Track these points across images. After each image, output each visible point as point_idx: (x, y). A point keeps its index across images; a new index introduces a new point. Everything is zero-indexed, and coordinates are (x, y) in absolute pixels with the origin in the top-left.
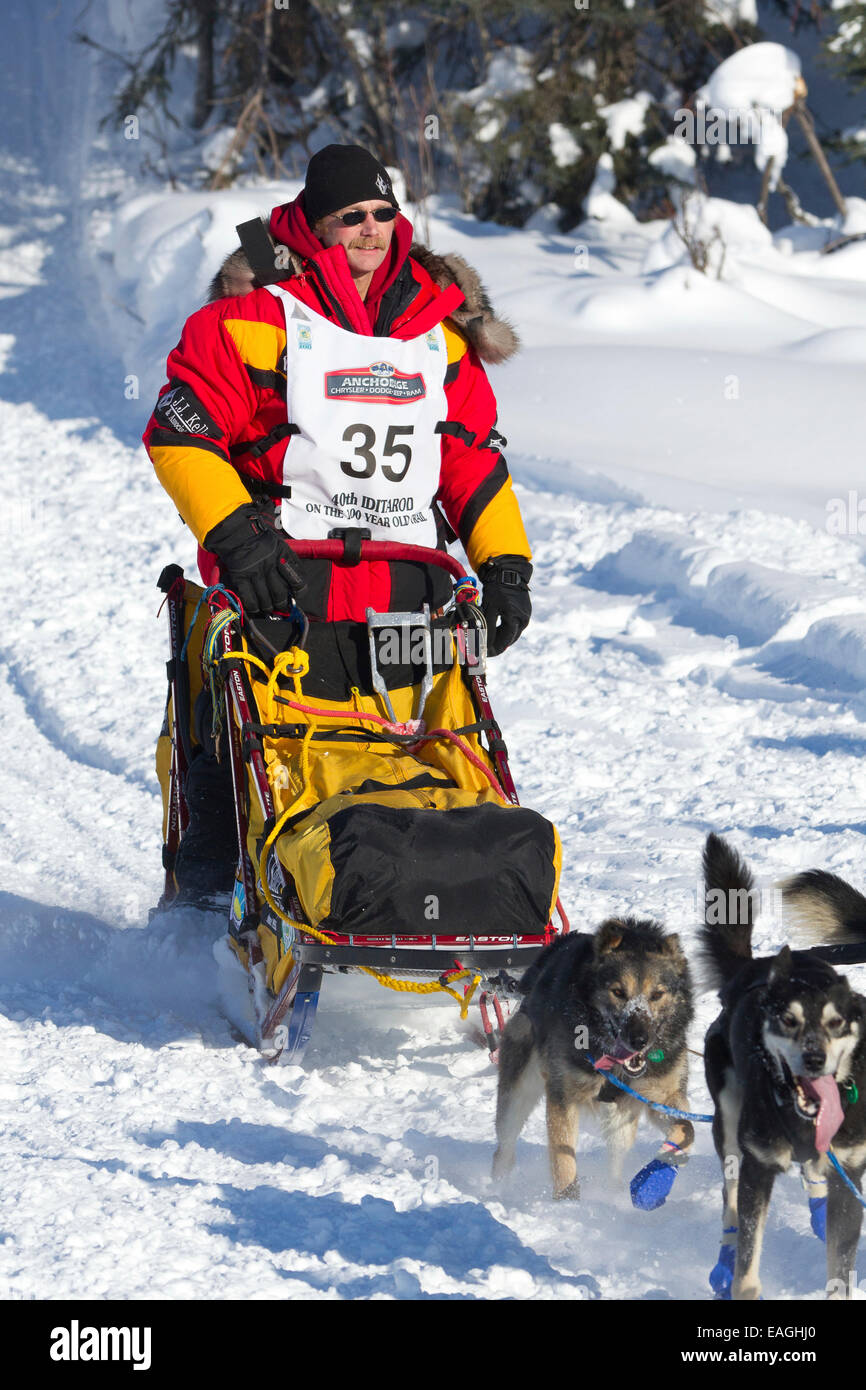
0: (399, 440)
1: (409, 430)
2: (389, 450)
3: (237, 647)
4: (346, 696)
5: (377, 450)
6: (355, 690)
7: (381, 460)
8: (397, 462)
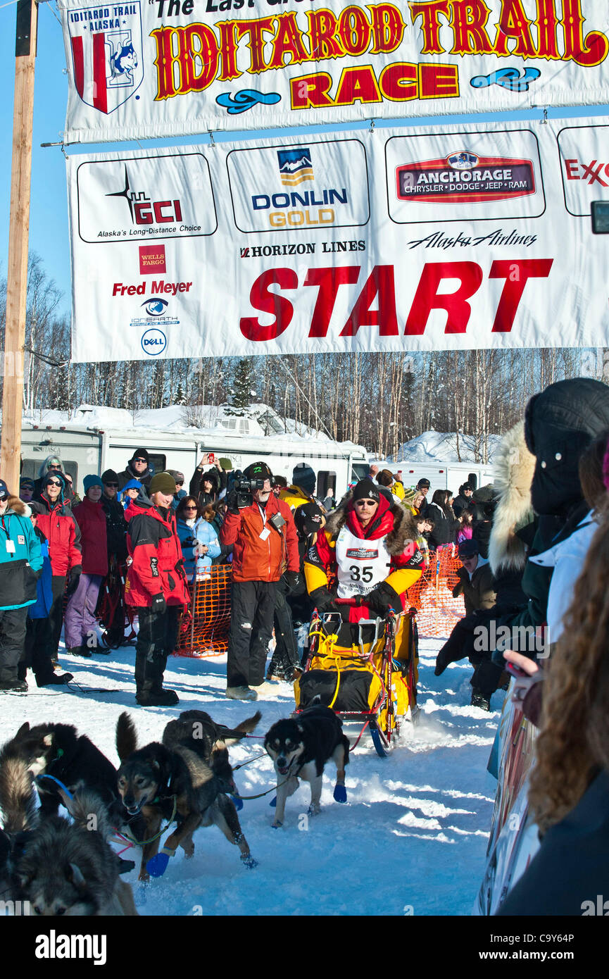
0: (367, 571)
1: (371, 568)
2: (364, 573)
3: (319, 630)
4: (351, 646)
5: (361, 573)
6: (354, 644)
7: (362, 576)
8: (367, 577)
